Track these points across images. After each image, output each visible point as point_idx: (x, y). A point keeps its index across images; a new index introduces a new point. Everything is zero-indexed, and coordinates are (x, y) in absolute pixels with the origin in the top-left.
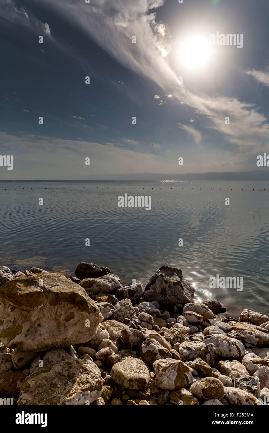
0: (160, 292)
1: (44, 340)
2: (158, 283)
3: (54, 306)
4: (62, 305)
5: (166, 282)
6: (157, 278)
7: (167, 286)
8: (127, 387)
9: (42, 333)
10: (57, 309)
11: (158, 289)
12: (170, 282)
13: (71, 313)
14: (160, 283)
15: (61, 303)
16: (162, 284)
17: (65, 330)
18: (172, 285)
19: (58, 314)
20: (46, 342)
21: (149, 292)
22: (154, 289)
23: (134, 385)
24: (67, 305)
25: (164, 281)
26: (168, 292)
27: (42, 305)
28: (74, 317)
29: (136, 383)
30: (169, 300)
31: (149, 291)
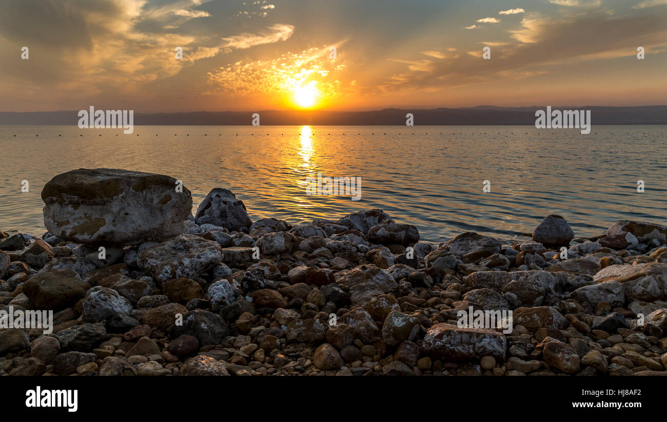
0: (218, 216)
1: (140, 226)
2: (214, 206)
3: (142, 191)
4: (152, 189)
5: (225, 203)
6: (212, 200)
7: (227, 207)
8: (239, 260)
9: (134, 220)
10: (146, 194)
11: (216, 212)
12: (229, 202)
13: (166, 195)
14: (217, 205)
15: (150, 187)
16: (220, 205)
17: (162, 214)
18: (233, 205)
19: (147, 200)
20: (142, 229)
21: (204, 219)
22: (210, 213)
23: (246, 256)
24: (159, 189)
25: (222, 202)
26: (229, 214)
27: (124, 193)
28: (171, 199)
29: (248, 254)
30: (231, 224)
31: (203, 217)
